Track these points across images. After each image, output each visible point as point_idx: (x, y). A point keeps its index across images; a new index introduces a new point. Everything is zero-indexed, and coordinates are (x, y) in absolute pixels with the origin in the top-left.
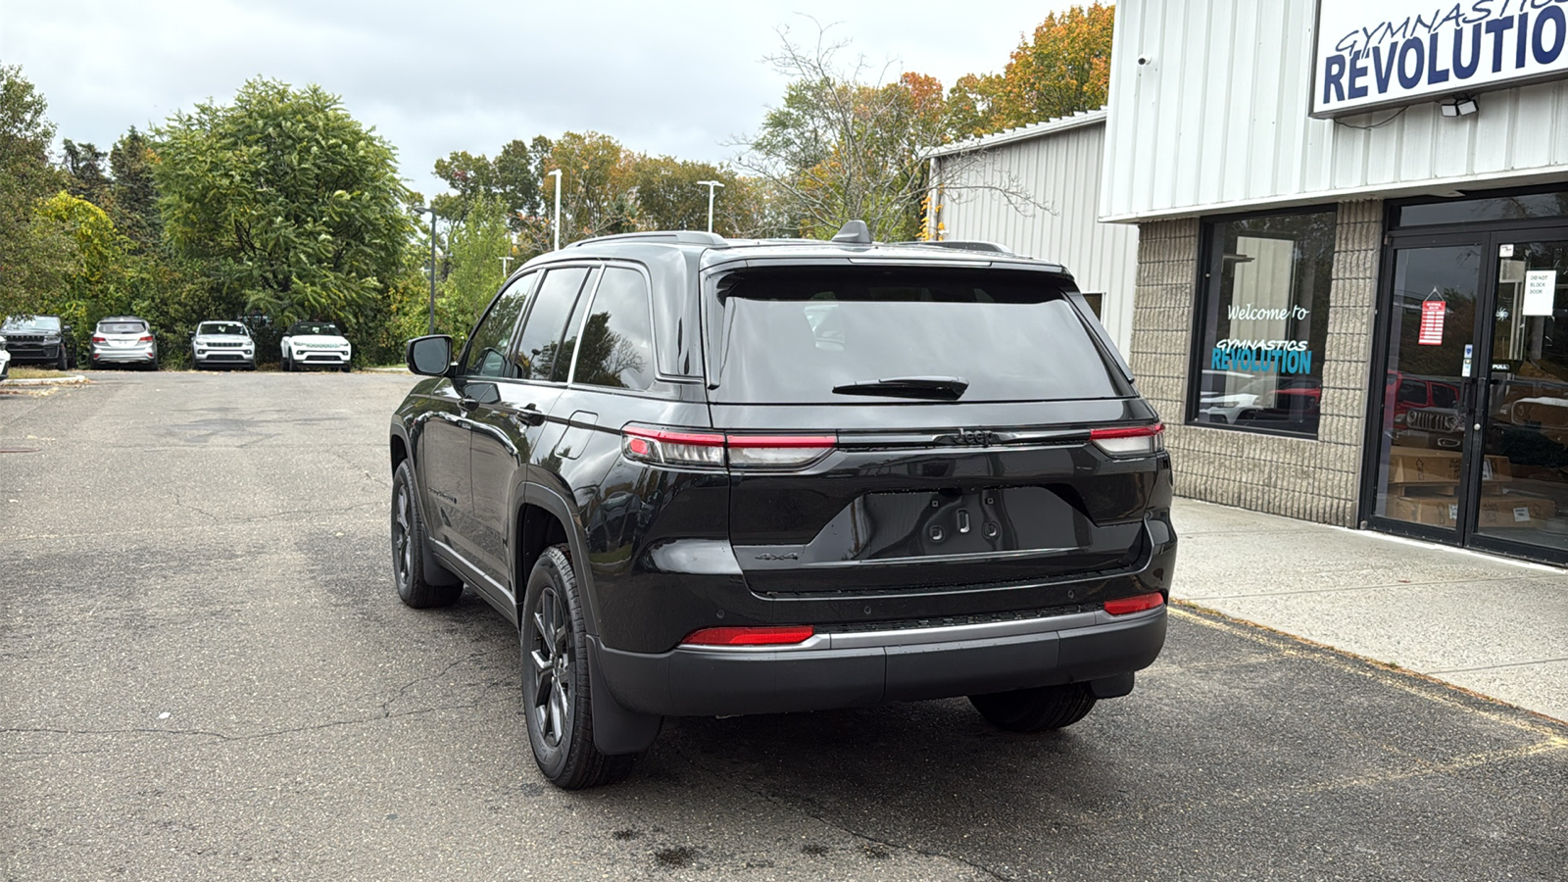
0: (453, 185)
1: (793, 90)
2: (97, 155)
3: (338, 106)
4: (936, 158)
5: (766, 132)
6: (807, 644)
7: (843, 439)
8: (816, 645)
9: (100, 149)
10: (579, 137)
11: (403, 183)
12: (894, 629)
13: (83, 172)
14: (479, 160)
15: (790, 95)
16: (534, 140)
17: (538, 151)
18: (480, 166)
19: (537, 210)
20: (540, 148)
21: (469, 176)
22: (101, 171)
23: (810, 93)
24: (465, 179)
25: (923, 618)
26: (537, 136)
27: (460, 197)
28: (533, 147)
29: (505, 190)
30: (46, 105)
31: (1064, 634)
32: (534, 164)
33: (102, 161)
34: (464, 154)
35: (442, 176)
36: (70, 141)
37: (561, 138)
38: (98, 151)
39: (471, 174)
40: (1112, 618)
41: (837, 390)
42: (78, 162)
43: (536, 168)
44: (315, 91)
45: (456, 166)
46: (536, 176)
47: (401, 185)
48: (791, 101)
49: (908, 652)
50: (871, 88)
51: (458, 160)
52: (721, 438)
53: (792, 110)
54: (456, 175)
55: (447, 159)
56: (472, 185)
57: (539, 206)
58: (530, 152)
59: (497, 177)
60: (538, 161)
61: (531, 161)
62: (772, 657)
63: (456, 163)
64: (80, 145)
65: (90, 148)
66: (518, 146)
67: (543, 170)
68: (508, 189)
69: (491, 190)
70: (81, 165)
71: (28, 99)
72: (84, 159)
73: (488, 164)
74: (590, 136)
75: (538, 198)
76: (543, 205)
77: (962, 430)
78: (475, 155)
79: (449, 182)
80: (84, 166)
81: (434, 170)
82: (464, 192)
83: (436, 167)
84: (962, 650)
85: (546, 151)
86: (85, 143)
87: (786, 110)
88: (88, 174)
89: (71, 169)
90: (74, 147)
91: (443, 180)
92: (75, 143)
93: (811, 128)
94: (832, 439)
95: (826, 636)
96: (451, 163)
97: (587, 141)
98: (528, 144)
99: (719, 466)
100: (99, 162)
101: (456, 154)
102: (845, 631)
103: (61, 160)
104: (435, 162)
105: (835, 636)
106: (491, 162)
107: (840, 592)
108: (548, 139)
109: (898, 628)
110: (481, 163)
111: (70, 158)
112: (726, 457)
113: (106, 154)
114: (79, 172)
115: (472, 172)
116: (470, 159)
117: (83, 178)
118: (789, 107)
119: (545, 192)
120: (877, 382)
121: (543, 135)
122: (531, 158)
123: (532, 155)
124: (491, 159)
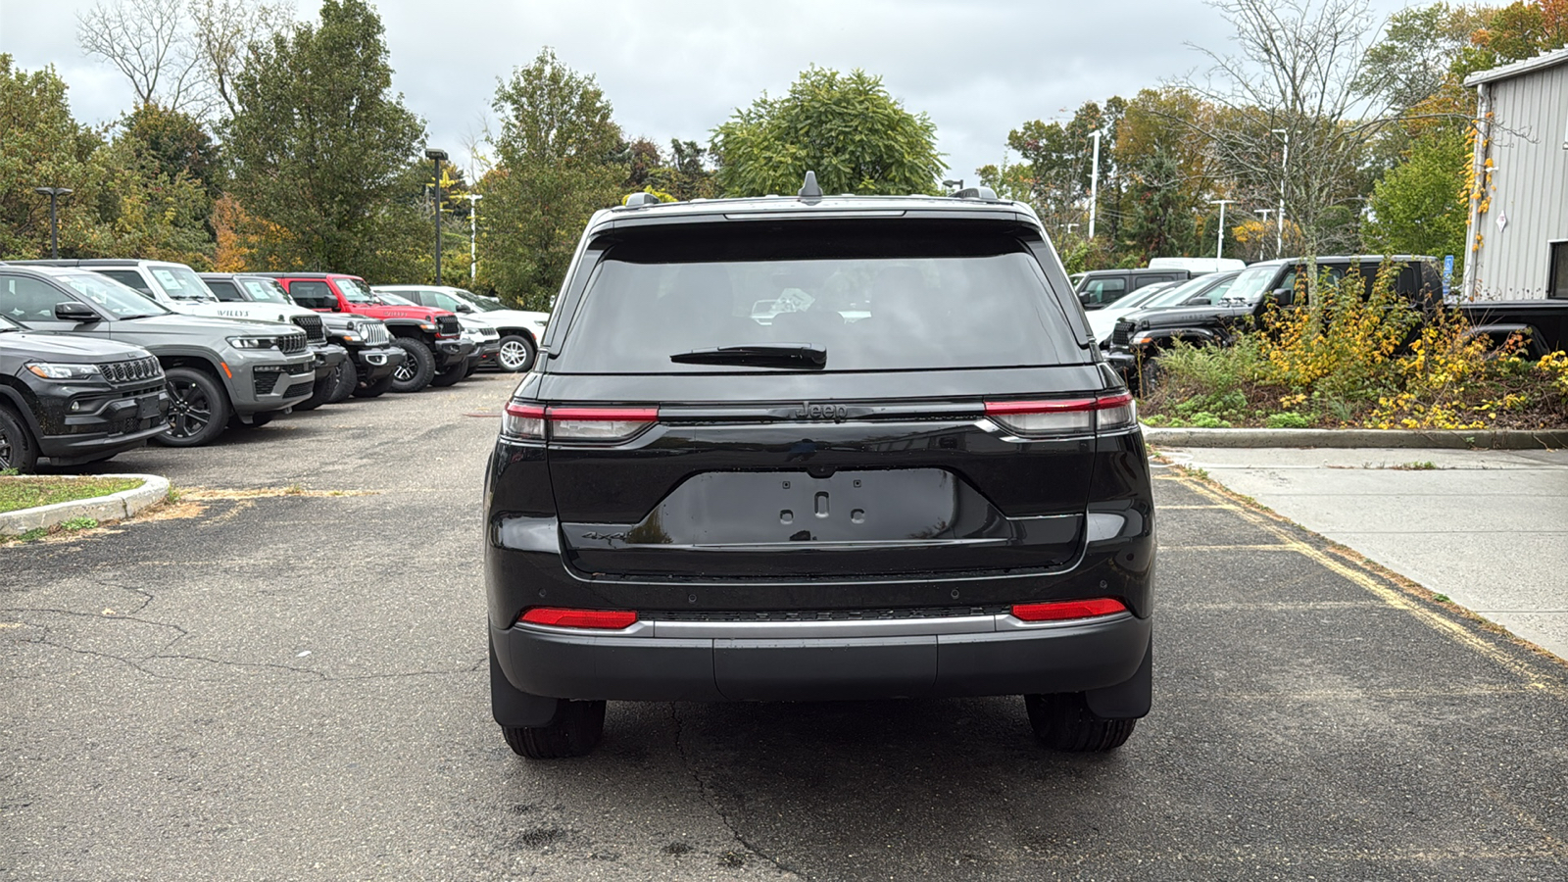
0: (1025, 156)
1: (1398, 21)
2: (698, 152)
3: (881, 88)
4: (1483, 83)
5: (1363, 70)
6: (628, 631)
7: (665, 412)
8: (638, 632)
9: (700, 146)
10: (1155, 94)
11: (939, 157)
12: (727, 620)
13: (687, 168)
14: (1051, 127)
15: (1394, 27)
16: (1109, 101)
17: (1111, 113)
18: (1053, 133)
19: (1109, 174)
20: (1114, 109)
21: (1041, 144)
22: (702, 166)
23: (1418, 22)
24: (1037, 148)
25: (761, 611)
26: (1112, 97)
27: (1032, 166)
28: (1108, 108)
29: (1076, 155)
30: (612, 110)
31: (943, 640)
32: (1107, 127)
33: (702, 156)
34: (1037, 123)
35: (1014, 148)
36: (677, 141)
37: (1136, 97)
38: (699, 147)
39: (1043, 142)
40: (1020, 624)
41: (676, 359)
42: (684, 159)
43: (1109, 130)
44: (859, 76)
45: (1029, 136)
46: (1108, 138)
47: (938, 160)
48: (1394, 34)
49: (739, 647)
50: (1495, 9)
51: (1032, 130)
52: (539, 409)
53: (1396, 44)
54: (1029, 144)
55: (1020, 130)
56: (1044, 153)
57: (1110, 168)
58: (1104, 114)
59: (1069, 143)
60: (1111, 123)
61: (1104, 123)
62: (591, 642)
63: (1029, 133)
64: (685, 143)
65: (692, 145)
66: (1092, 109)
67: (1116, 132)
68: (1080, 155)
69: (1062, 157)
70: (686, 161)
71: (598, 105)
72: (687, 155)
73: (1060, 131)
74: (1166, 92)
75: (1110, 161)
76: (1115, 168)
77: (806, 403)
78: (1047, 123)
79: (1021, 152)
80: (688, 163)
81: (1008, 141)
82: (1036, 161)
83: (1010, 139)
84: (804, 649)
85: (1121, 112)
86: (688, 141)
87: (1389, 43)
88: (691, 169)
89: (678, 166)
90: (680, 145)
91: (1015, 151)
92: (681, 142)
93: (1420, 60)
94: (651, 412)
95: (650, 623)
96: (1024, 134)
97: (1163, 98)
98: (1102, 106)
99: (540, 439)
100: (700, 158)
101: (1029, 123)
102: (672, 619)
103: (669, 159)
104: (1009, 134)
105: (658, 624)
106: (1063, 129)
107: (671, 577)
108: (1123, 99)
109: (732, 620)
110: (1053, 131)
111: (677, 156)
112: (548, 429)
113: (705, 150)
114: (683, 168)
115: (1044, 141)
116: (1043, 127)
117: (687, 173)
118: (1391, 40)
119: (1116, 155)
120: (716, 350)
121: (1118, 96)
122: (1105, 121)
123: (1105, 117)
124: (1063, 127)
